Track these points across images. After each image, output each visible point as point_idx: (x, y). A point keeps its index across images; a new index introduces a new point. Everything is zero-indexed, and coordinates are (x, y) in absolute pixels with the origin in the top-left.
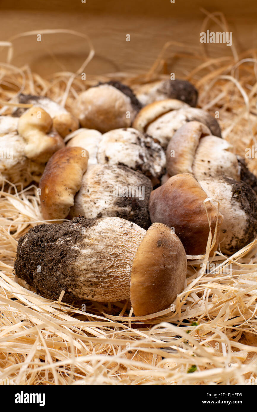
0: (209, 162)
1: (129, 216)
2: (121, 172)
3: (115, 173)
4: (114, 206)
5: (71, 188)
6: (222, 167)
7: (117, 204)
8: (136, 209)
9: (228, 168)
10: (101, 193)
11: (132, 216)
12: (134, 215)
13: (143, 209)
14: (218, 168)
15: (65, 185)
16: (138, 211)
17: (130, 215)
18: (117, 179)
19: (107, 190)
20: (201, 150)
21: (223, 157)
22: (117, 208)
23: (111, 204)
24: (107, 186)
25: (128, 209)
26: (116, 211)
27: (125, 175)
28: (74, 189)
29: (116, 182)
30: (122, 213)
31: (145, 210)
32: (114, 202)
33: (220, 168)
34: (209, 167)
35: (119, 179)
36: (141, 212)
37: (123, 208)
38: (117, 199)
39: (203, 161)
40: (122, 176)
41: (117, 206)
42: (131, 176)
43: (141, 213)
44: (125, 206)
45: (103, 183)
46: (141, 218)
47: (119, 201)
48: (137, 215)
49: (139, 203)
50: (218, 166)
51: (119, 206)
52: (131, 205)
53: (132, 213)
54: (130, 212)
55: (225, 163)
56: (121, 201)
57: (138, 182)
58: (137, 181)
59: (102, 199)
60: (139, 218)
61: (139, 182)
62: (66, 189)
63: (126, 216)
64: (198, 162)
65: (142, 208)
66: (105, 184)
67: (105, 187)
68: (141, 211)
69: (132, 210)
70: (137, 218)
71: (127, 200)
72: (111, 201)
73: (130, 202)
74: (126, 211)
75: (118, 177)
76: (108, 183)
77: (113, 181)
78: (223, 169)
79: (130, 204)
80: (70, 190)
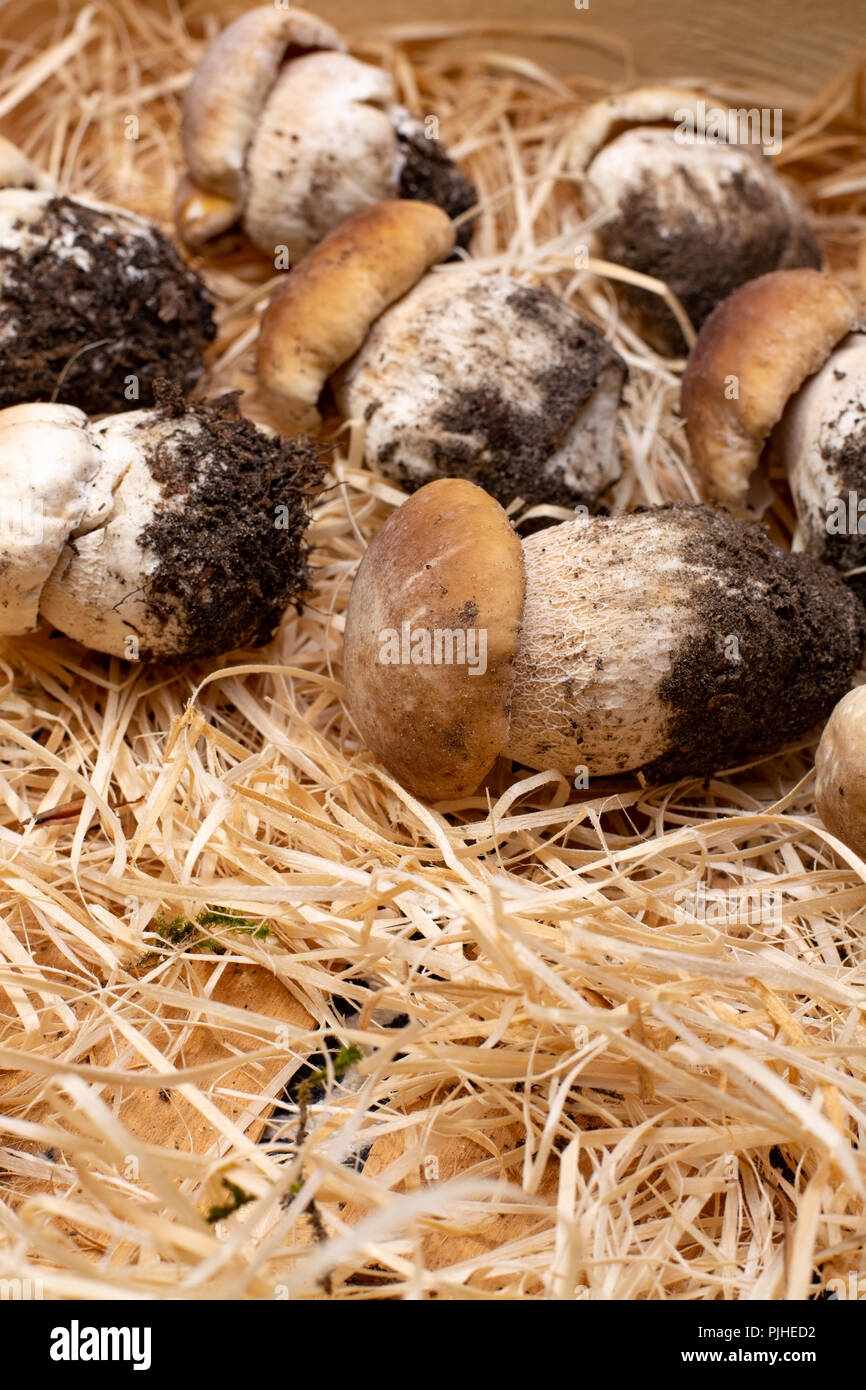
0: (295, 138)
1: (477, 465)
2: (503, 314)
3: (481, 318)
4: (430, 423)
5: (315, 351)
6: (332, 158)
7: (440, 420)
8: (502, 447)
9: (354, 162)
10: (413, 373)
11: (489, 465)
12: (492, 462)
13: (529, 450)
14: (319, 162)
15: (298, 338)
16: (506, 454)
17: (477, 461)
18: (475, 337)
19: (429, 367)
20: (282, 97)
21: (341, 126)
22: (438, 433)
23: (424, 415)
24: (433, 354)
25: (472, 441)
26: (431, 441)
27: (512, 329)
28: (324, 354)
29: (466, 347)
30: (452, 450)
31: (532, 454)
32: (436, 412)
33: (325, 160)
34: (293, 153)
35: (483, 340)
36: (521, 458)
37: (457, 437)
38: (446, 403)
39: (279, 134)
40: (500, 329)
41: (438, 426)
42: (533, 334)
43: (517, 462)
44: (467, 431)
45: (428, 342)
46: (517, 476)
47: (451, 412)
48: (504, 467)
49: (516, 427)
50: (320, 154)
51: (446, 429)
52: (486, 431)
53: (487, 456)
54: (479, 452)
55: (345, 144)
56: (458, 414)
57: (548, 358)
58: (549, 353)
59: (408, 393)
60: (509, 476)
61: (554, 358)
62: (298, 351)
63: (464, 461)
64: (264, 137)
65: (523, 447)
66: (428, 350)
67: (425, 357)
68: (519, 454)
69: (486, 448)
70: (503, 474)
71: (476, 413)
72: (428, 405)
73: (486, 422)
74: (467, 446)
75: (481, 331)
76: (440, 346)
77: (458, 344)
78: (336, 166)
79: (485, 427)
80: (310, 357)
